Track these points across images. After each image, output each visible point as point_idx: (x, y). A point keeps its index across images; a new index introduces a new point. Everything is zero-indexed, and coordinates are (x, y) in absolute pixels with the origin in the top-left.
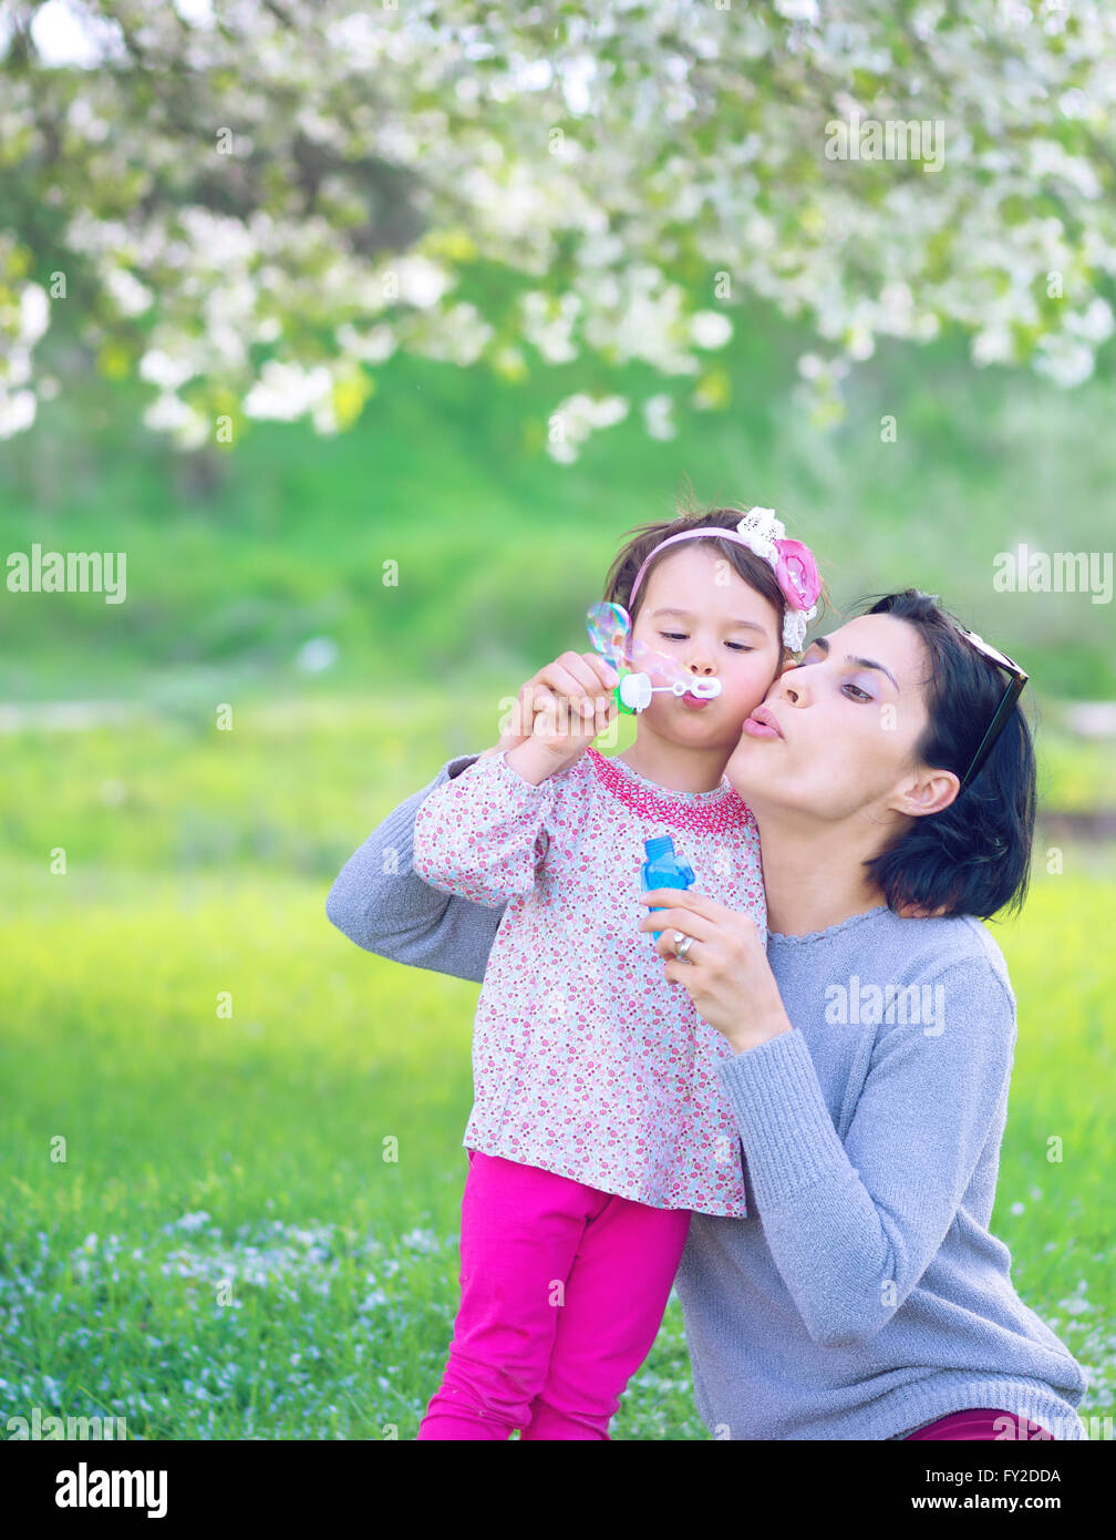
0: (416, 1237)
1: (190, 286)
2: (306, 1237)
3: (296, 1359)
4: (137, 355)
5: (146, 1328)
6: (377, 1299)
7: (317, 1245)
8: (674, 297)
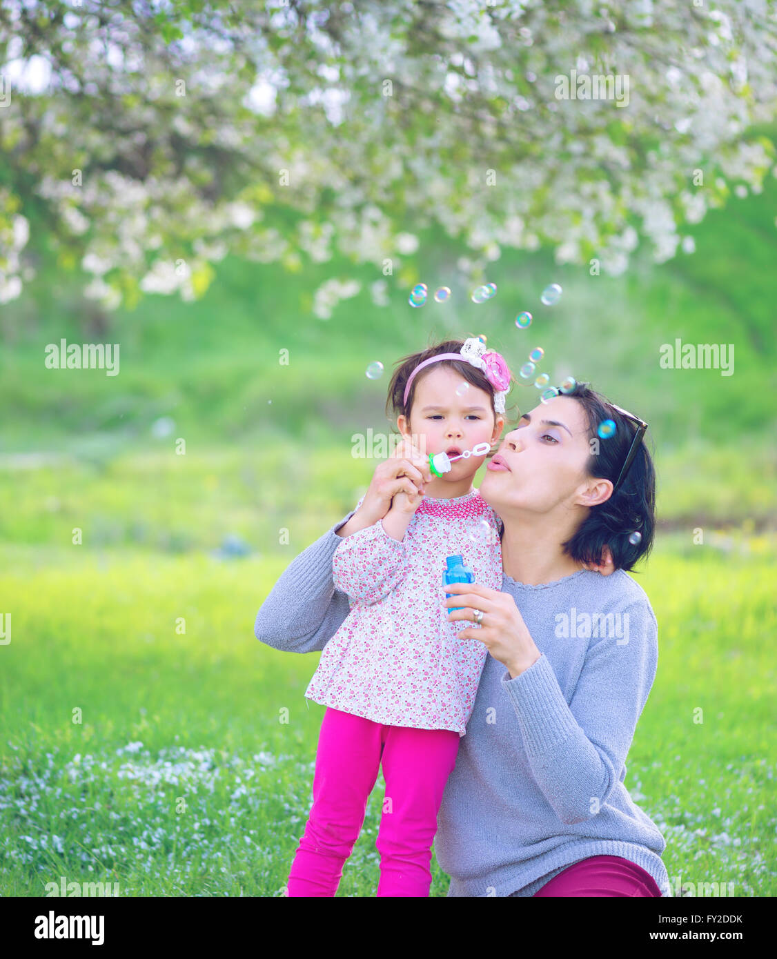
0: (262, 756)
1: (111, 217)
2: (199, 756)
3: (197, 826)
4: (80, 257)
5: (111, 808)
6: (241, 791)
7: (205, 761)
8: (386, 225)
